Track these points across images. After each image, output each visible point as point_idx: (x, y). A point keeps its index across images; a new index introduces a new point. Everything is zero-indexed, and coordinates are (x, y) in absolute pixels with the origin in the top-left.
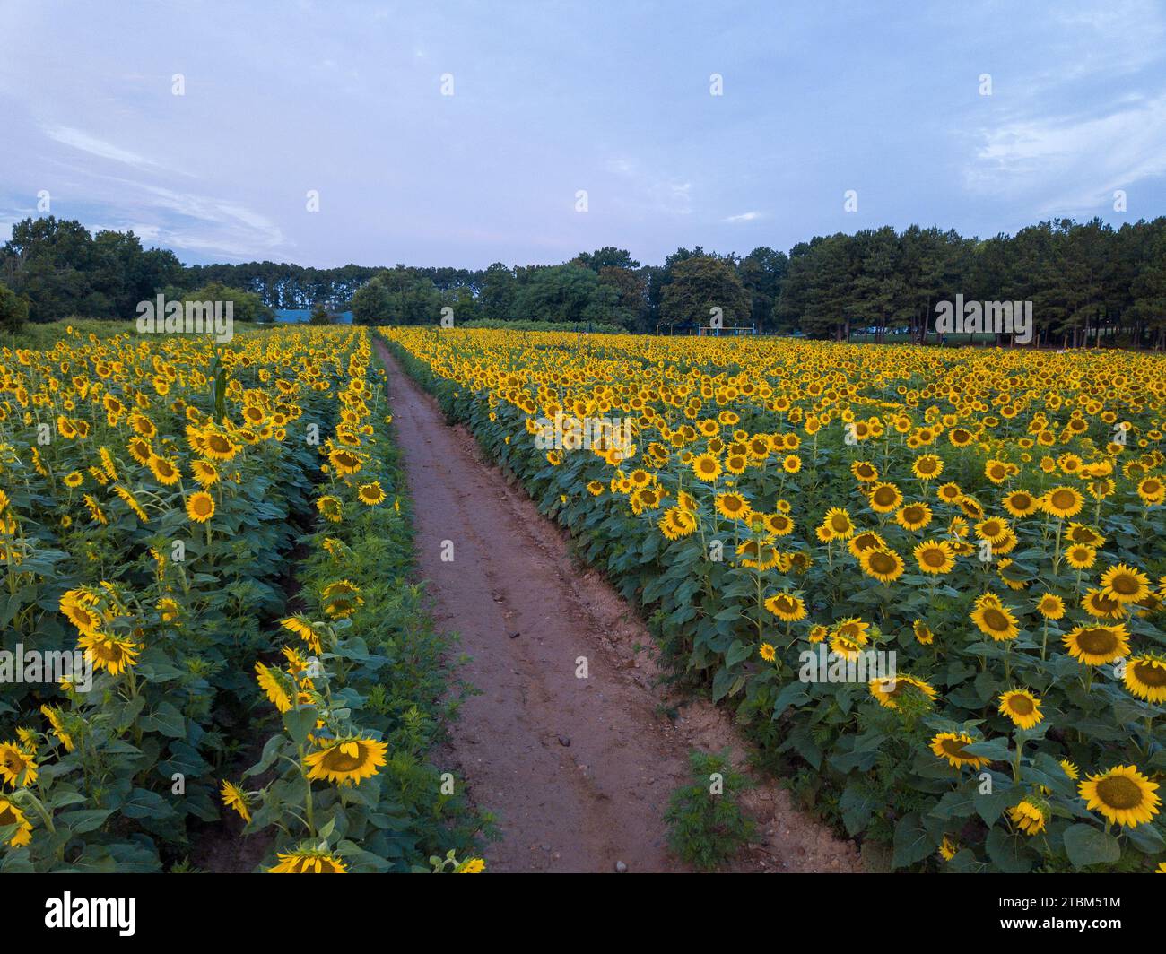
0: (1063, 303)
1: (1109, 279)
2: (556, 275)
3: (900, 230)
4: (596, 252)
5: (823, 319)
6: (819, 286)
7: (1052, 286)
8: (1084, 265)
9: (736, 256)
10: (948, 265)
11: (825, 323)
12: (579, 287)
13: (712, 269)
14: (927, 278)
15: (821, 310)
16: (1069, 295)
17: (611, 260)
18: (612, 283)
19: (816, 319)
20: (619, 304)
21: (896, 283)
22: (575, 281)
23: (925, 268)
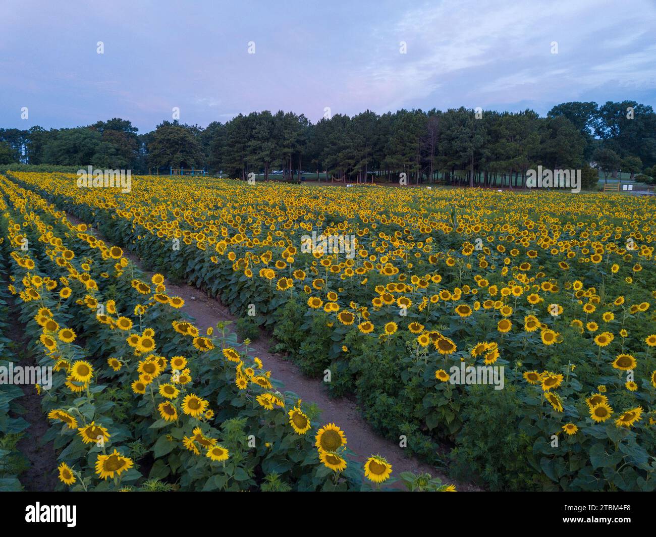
0: (352, 158)
1: (375, 144)
2: (71, 135)
3: (274, 113)
5: (234, 165)
6: (229, 145)
7: (347, 147)
8: (362, 136)
9: (198, 126)
10: (298, 135)
11: (234, 168)
12: (88, 143)
13: (178, 134)
14: (287, 142)
15: (231, 160)
16: (355, 153)
17: (118, 126)
18: (111, 141)
19: (229, 165)
20: (116, 154)
21: (271, 145)
22: (85, 139)
23: (287, 136)
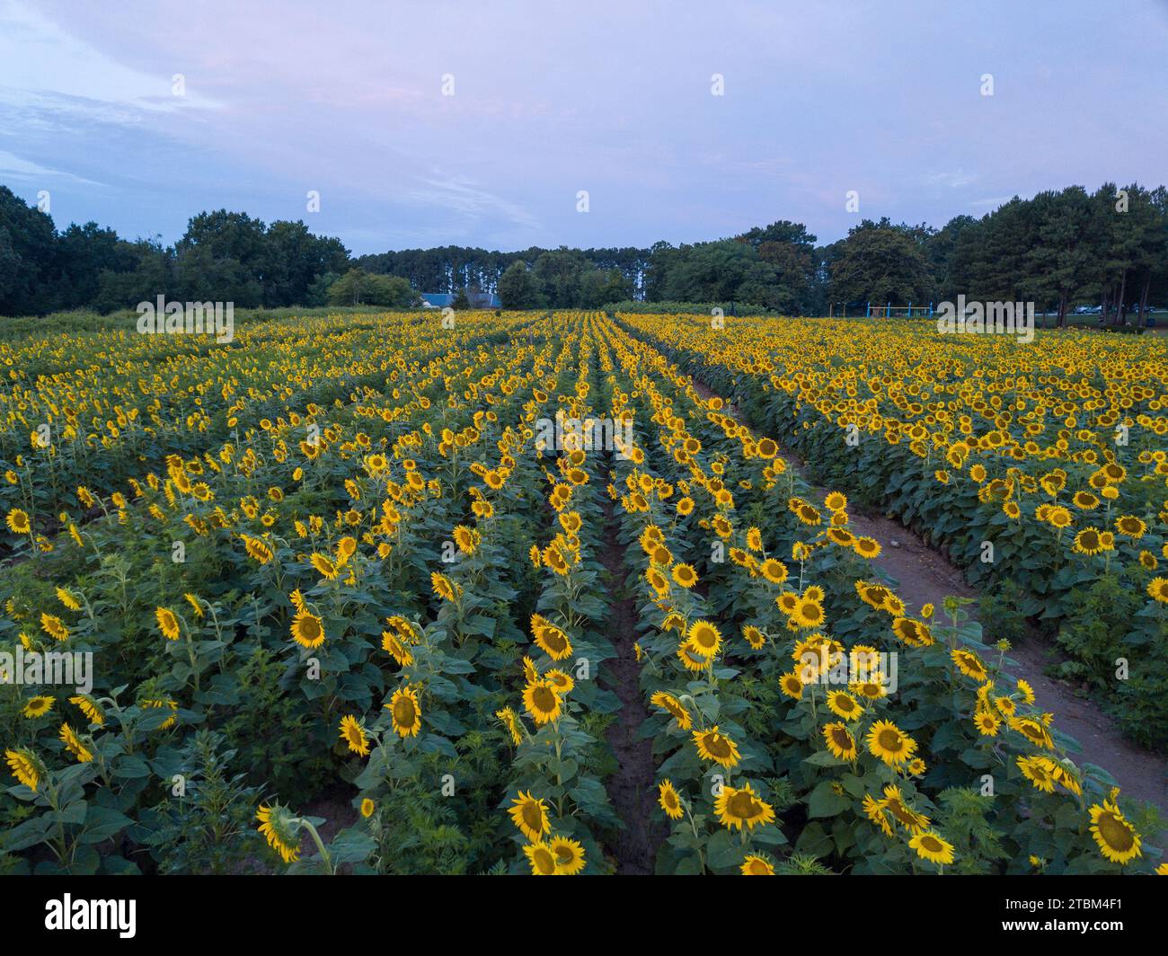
2: (710, 252)
3: (1092, 190)
4: (769, 227)
6: (986, 259)
9: (927, 227)
12: (734, 265)
13: (887, 243)
14: (1120, 247)
17: (786, 235)
18: (771, 260)
20: (777, 282)
21: (1079, 254)
22: (729, 258)
23: (1117, 235)
